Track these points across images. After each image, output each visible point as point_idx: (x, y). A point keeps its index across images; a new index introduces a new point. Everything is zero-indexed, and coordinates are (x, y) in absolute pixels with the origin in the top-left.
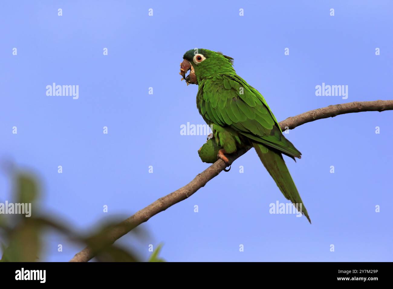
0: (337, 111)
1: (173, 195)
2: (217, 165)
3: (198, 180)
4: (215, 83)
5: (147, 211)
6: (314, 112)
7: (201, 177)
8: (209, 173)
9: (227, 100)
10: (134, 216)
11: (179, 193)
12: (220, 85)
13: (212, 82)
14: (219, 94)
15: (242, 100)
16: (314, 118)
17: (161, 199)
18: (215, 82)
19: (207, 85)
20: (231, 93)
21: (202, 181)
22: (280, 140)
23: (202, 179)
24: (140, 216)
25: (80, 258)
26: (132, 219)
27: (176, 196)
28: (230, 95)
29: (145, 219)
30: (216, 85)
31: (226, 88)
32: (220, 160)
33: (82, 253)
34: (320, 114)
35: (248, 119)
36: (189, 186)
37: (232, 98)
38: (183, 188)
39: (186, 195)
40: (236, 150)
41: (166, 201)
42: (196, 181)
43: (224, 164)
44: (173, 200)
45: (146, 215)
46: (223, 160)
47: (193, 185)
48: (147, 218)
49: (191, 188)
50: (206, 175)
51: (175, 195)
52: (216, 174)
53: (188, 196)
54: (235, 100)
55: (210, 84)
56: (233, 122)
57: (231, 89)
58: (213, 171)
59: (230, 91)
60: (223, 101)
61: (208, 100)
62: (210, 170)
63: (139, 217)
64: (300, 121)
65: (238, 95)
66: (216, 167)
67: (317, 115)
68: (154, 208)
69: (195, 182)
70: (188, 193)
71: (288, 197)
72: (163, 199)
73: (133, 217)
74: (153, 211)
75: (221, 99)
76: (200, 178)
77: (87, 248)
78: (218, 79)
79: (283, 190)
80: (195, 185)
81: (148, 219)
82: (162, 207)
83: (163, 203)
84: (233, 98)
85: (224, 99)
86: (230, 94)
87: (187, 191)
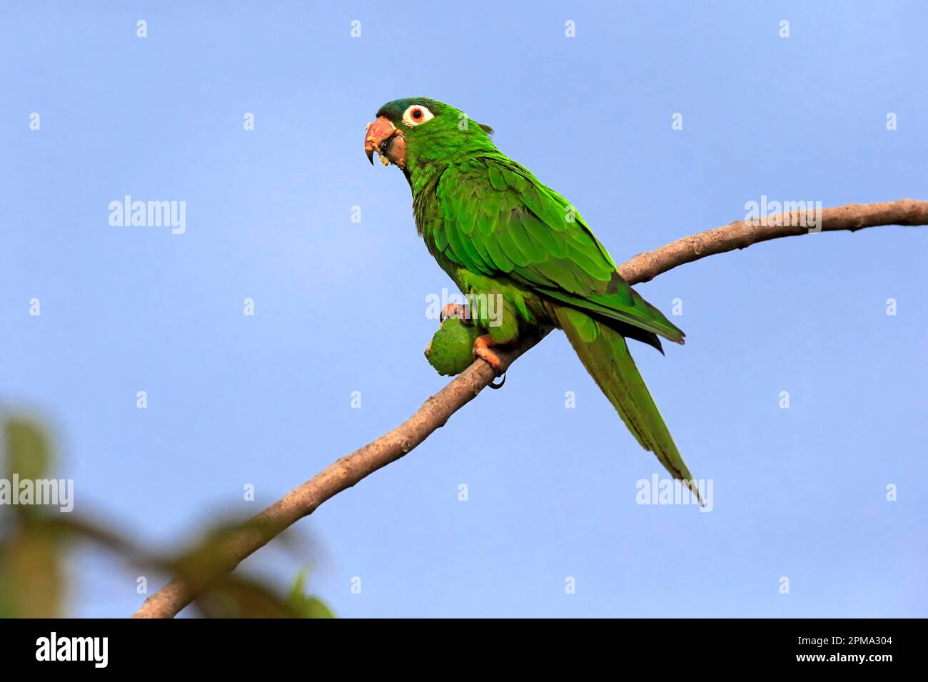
0: (752, 233)
1: (372, 449)
2: (472, 373)
3: (428, 411)
4: (467, 176)
5: (312, 491)
6: (698, 240)
7: (436, 404)
8: (455, 395)
9: (498, 213)
10: (281, 501)
11: (385, 444)
12: (479, 180)
13: (460, 174)
14: (479, 202)
15: (534, 215)
16: (697, 253)
17: (343, 459)
18: (466, 173)
19: (447, 181)
20: (507, 198)
21: (440, 414)
22: (633, 304)
23: (439, 410)
24: (295, 501)
25: (158, 607)
26: (277, 510)
27: (377, 452)
28: (506, 203)
29: (307, 510)
30: (469, 181)
31: (494, 187)
32: (479, 363)
33: (161, 594)
34: (712, 242)
35: (551, 257)
36: (408, 425)
37: (510, 209)
38: (396, 432)
39: (401, 449)
40: (518, 334)
41: (356, 465)
42: (423, 415)
43: (488, 372)
44: (371, 461)
45: (309, 499)
46: (487, 361)
47: (417, 424)
48: (311, 506)
49: (414, 430)
50: (448, 398)
51: (377, 449)
52: (472, 395)
53: (406, 451)
54: (517, 214)
55: (455, 179)
56: (515, 265)
57: (506, 190)
58: (464, 389)
59: (503, 193)
60: (488, 219)
61: (451, 216)
62: (457, 387)
63: (293, 505)
64: (665, 262)
65: (523, 203)
66: (471, 379)
67: (704, 246)
68: (328, 481)
69: (422, 417)
70: (407, 444)
71: (647, 443)
72: (347, 460)
73: (279, 505)
74: (325, 489)
75: (485, 213)
76: (432, 406)
77: (173, 582)
78: (473, 166)
79: (635, 428)
80: (422, 424)
81: (314, 509)
82: (346, 478)
83: (348, 469)
84: (513, 210)
85: (489, 213)
86: (504, 200)
87: (403, 438)
